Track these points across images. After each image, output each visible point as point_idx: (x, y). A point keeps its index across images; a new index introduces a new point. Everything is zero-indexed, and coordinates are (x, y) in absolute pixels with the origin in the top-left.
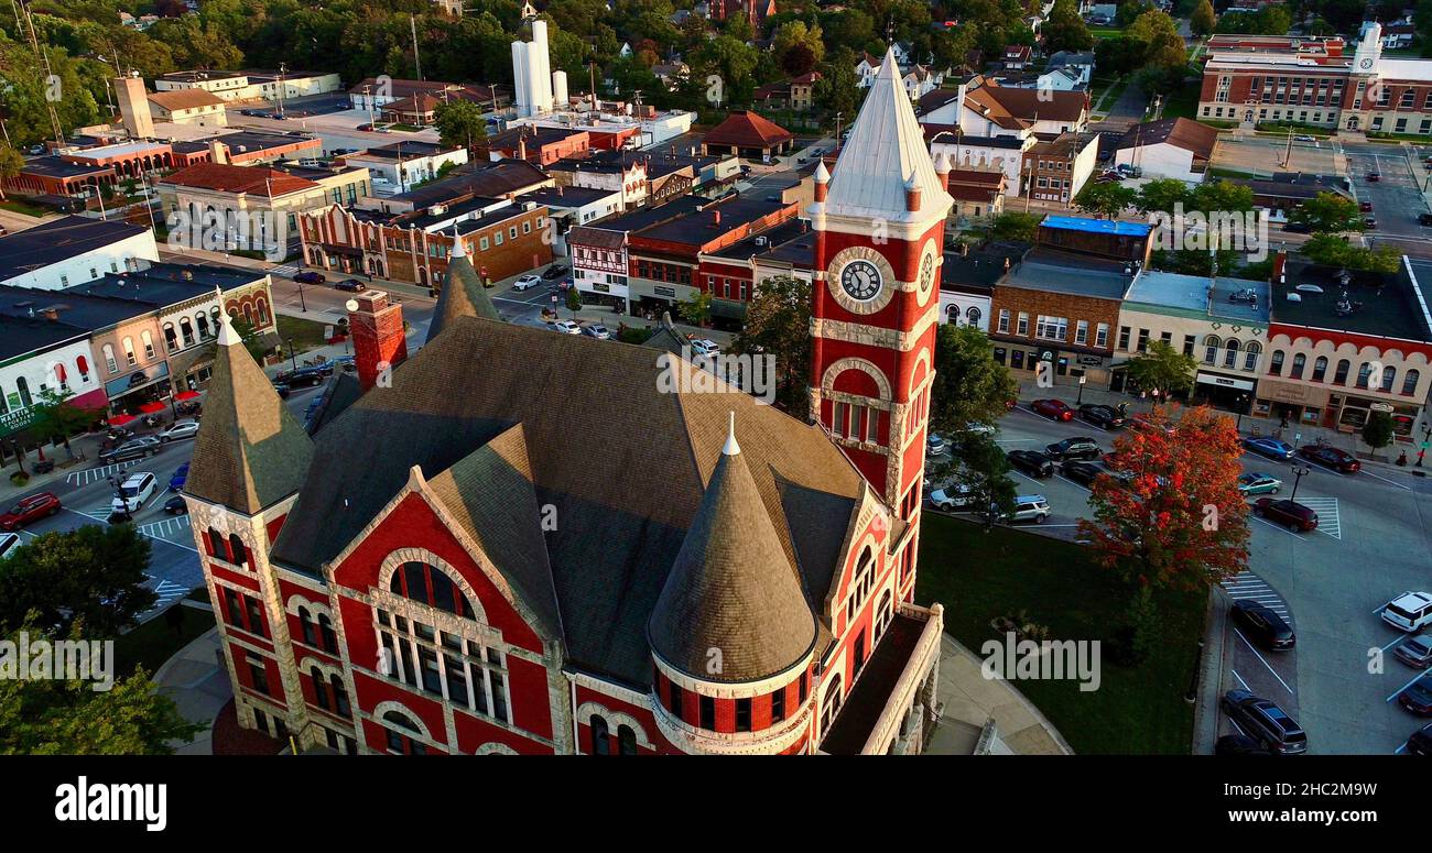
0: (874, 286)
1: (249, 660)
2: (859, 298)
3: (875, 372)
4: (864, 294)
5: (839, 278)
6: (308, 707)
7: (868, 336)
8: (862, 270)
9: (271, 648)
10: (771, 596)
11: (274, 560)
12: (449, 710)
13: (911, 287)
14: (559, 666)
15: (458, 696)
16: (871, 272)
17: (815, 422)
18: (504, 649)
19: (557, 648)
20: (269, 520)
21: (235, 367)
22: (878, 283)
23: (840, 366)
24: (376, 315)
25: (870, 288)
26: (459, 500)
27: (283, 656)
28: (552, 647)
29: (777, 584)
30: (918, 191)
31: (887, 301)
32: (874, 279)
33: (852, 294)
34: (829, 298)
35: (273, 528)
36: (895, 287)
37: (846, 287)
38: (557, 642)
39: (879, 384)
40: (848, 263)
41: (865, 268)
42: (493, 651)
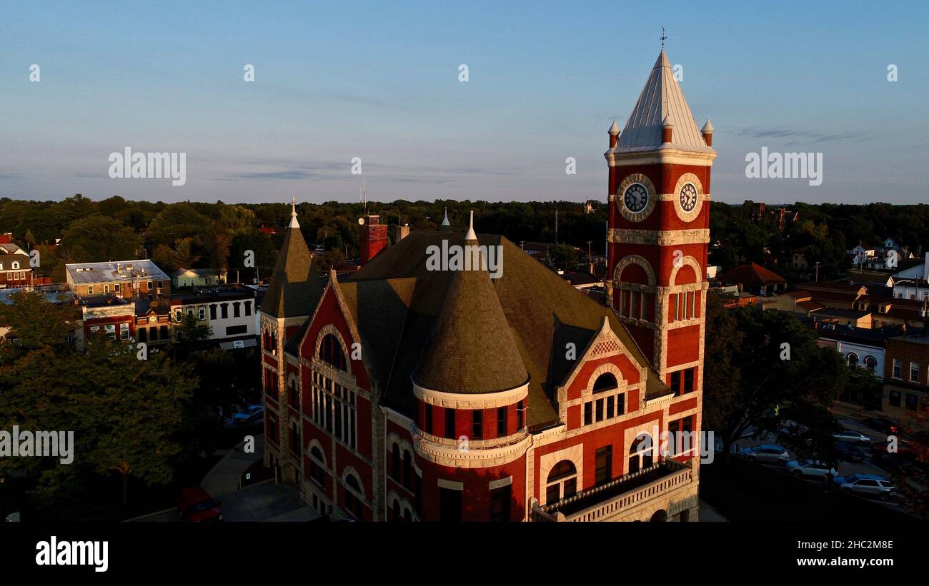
0: (644, 200)
1: (271, 418)
2: (634, 211)
3: (644, 264)
4: (638, 207)
5: (623, 198)
6: (290, 453)
7: (639, 238)
8: (636, 190)
9: (277, 407)
10: (480, 338)
11: (286, 349)
12: (334, 440)
13: (667, 197)
14: (377, 400)
15: (338, 435)
16: (642, 191)
17: (609, 306)
18: (356, 390)
19: (376, 386)
20: (289, 324)
21: (292, 239)
22: (646, 198)
23: (624, 263)
24: (370, 226)
25: (642, 202)
27: (281, 413)
28: (374, 386)
29: (487, 333)
30: (670, 127)
31: (651, 209)
32: (644, 195)
33: (630, 209)
34: (618, 214)
36: (656, 199)
37: (627, 204)
38: (376, 382)
39: (648, 273)
40: (628, 187)
41: (638, 189)
42: (352, 394)
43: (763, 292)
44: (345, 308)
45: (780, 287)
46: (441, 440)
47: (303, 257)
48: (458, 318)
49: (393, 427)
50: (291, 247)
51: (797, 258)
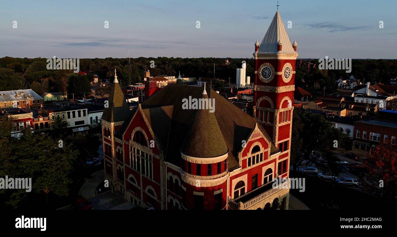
0: (270, 74)
1: (108, 165)
2: (266, 78)
3: (270, 101)
4: (267, 77)
5: (261, 72)
6: (118, 179)
7: (267, 89)
8: (266, 70)
9: (111, 160)
10: (210, 135)
11: (115, 136)
12: (141, 175)
13: (279, 73)
14: (163, 159)
15: (143, 172)
16: (269, 70)
17: (254, 117)
18: (152, 155)
19: (162, 153)
20: (116, 125)
21: (116, 88)
22: (270, 73)
23: (261, 99)
24: (149, 81)
25: (269, 75)
26: (149, 116)
27: (113, 163)
28: (161, 153)
29: (213, 133)
30: (281, 45)
31: (273, 78)
32: (269, 72)
33: (264, 77)
34: (258, 79)
35: (116, 127)
36: (275, 74)
37: (263, 75)
38: (162, 152)
39: (271, 104)
40: (263, 68)
41: (267, 69)
42: (150, 156)
43: (302, 99)
44: (146, 120)
45: (309, 97)
46: (195, 176)
47: (121, 95)
48: (201, 127)
49: (169, 170)
50: (115, 91)
51: (316, 85)
